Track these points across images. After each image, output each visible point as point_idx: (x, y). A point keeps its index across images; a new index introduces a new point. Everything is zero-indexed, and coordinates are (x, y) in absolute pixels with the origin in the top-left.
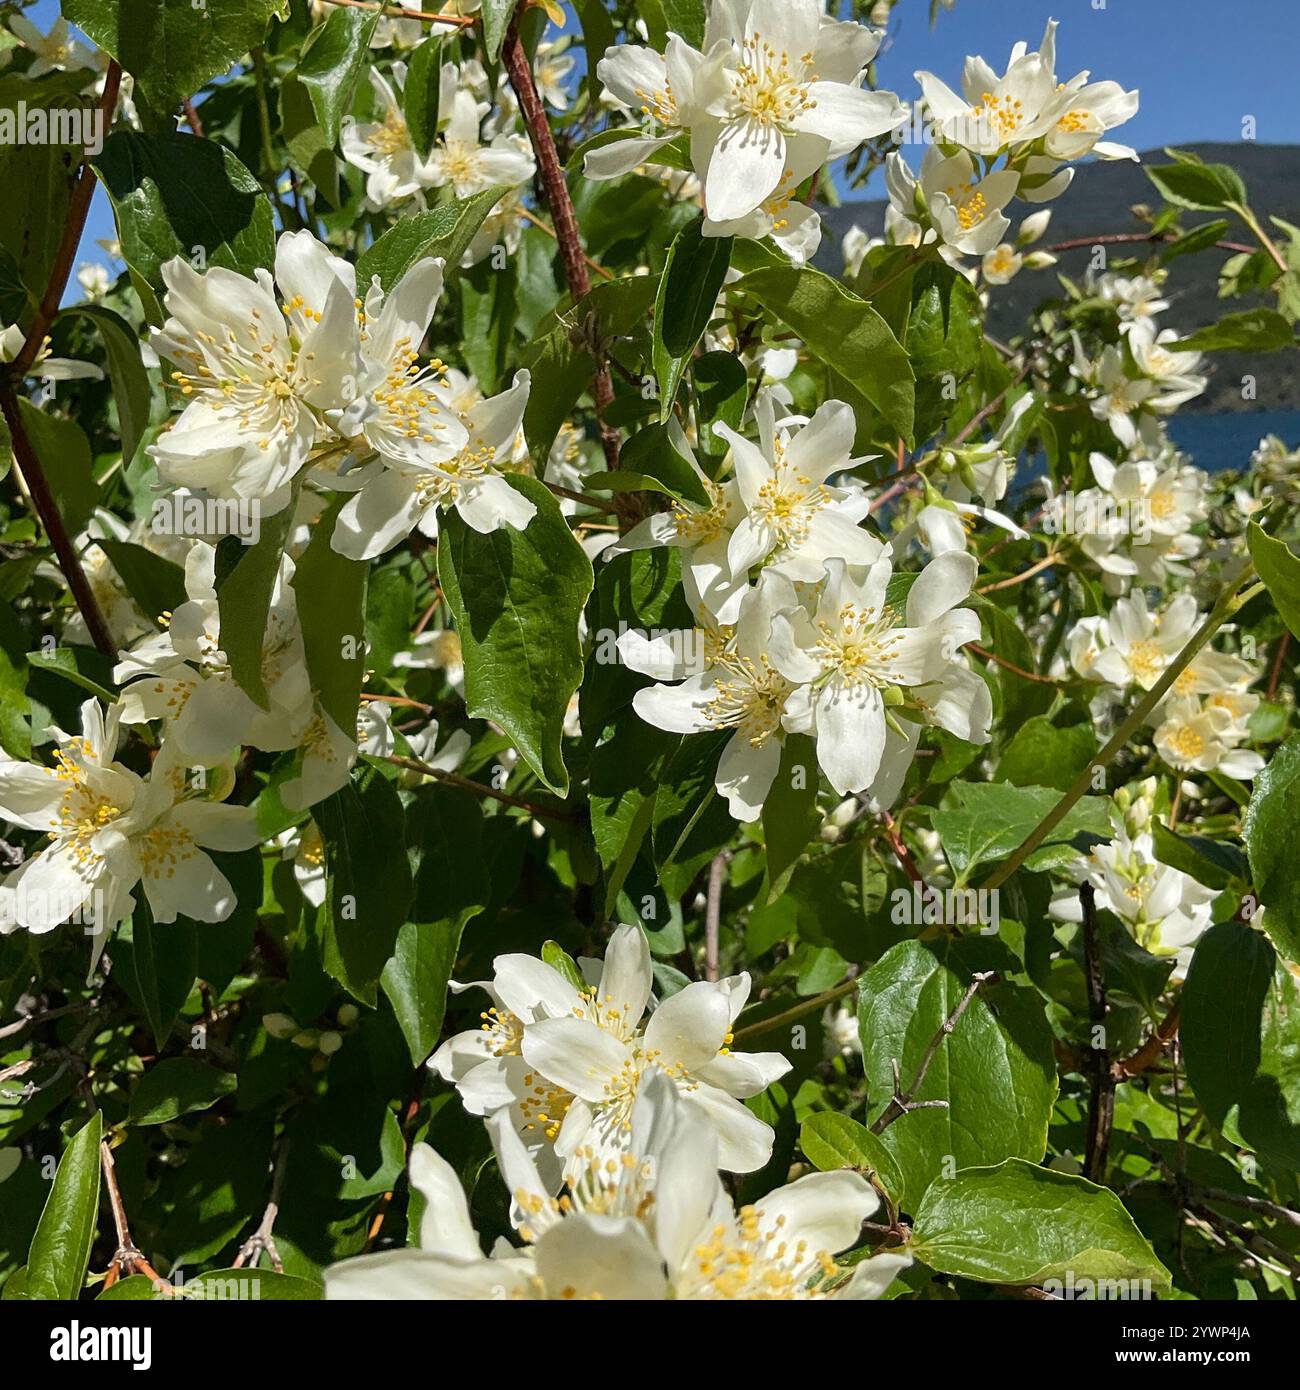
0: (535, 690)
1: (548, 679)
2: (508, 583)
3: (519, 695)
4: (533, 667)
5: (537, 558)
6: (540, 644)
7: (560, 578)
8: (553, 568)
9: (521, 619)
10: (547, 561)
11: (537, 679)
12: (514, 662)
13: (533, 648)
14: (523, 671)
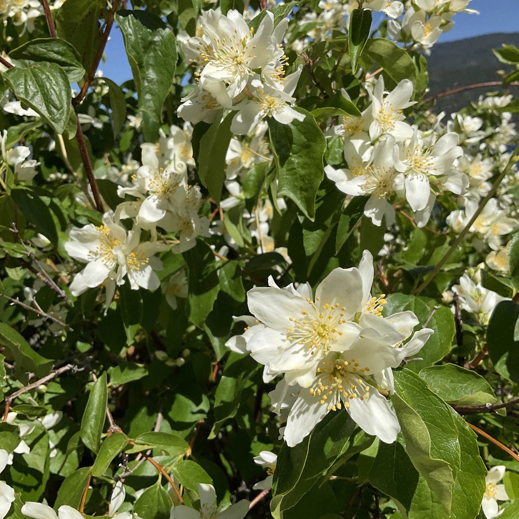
0: (302, 184)
1: (308, 180)
2: (291, 147)
3: (295, 186)
4: (300, 176)
5: (302, 137)
6: (303, 168)
7: (312, 144)
8: (309, 140)
9: (295, 159)
10: (307, 138)
11: (303, 180)
12: (293, 175)
13: (299, 169)
14: (296, 178)
